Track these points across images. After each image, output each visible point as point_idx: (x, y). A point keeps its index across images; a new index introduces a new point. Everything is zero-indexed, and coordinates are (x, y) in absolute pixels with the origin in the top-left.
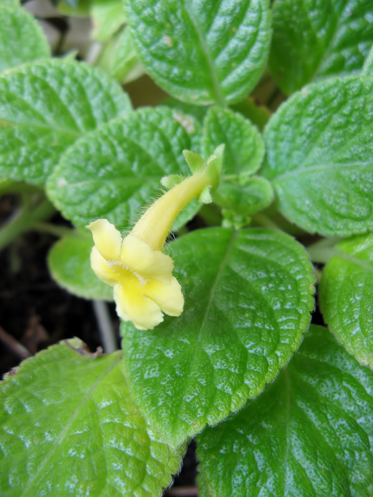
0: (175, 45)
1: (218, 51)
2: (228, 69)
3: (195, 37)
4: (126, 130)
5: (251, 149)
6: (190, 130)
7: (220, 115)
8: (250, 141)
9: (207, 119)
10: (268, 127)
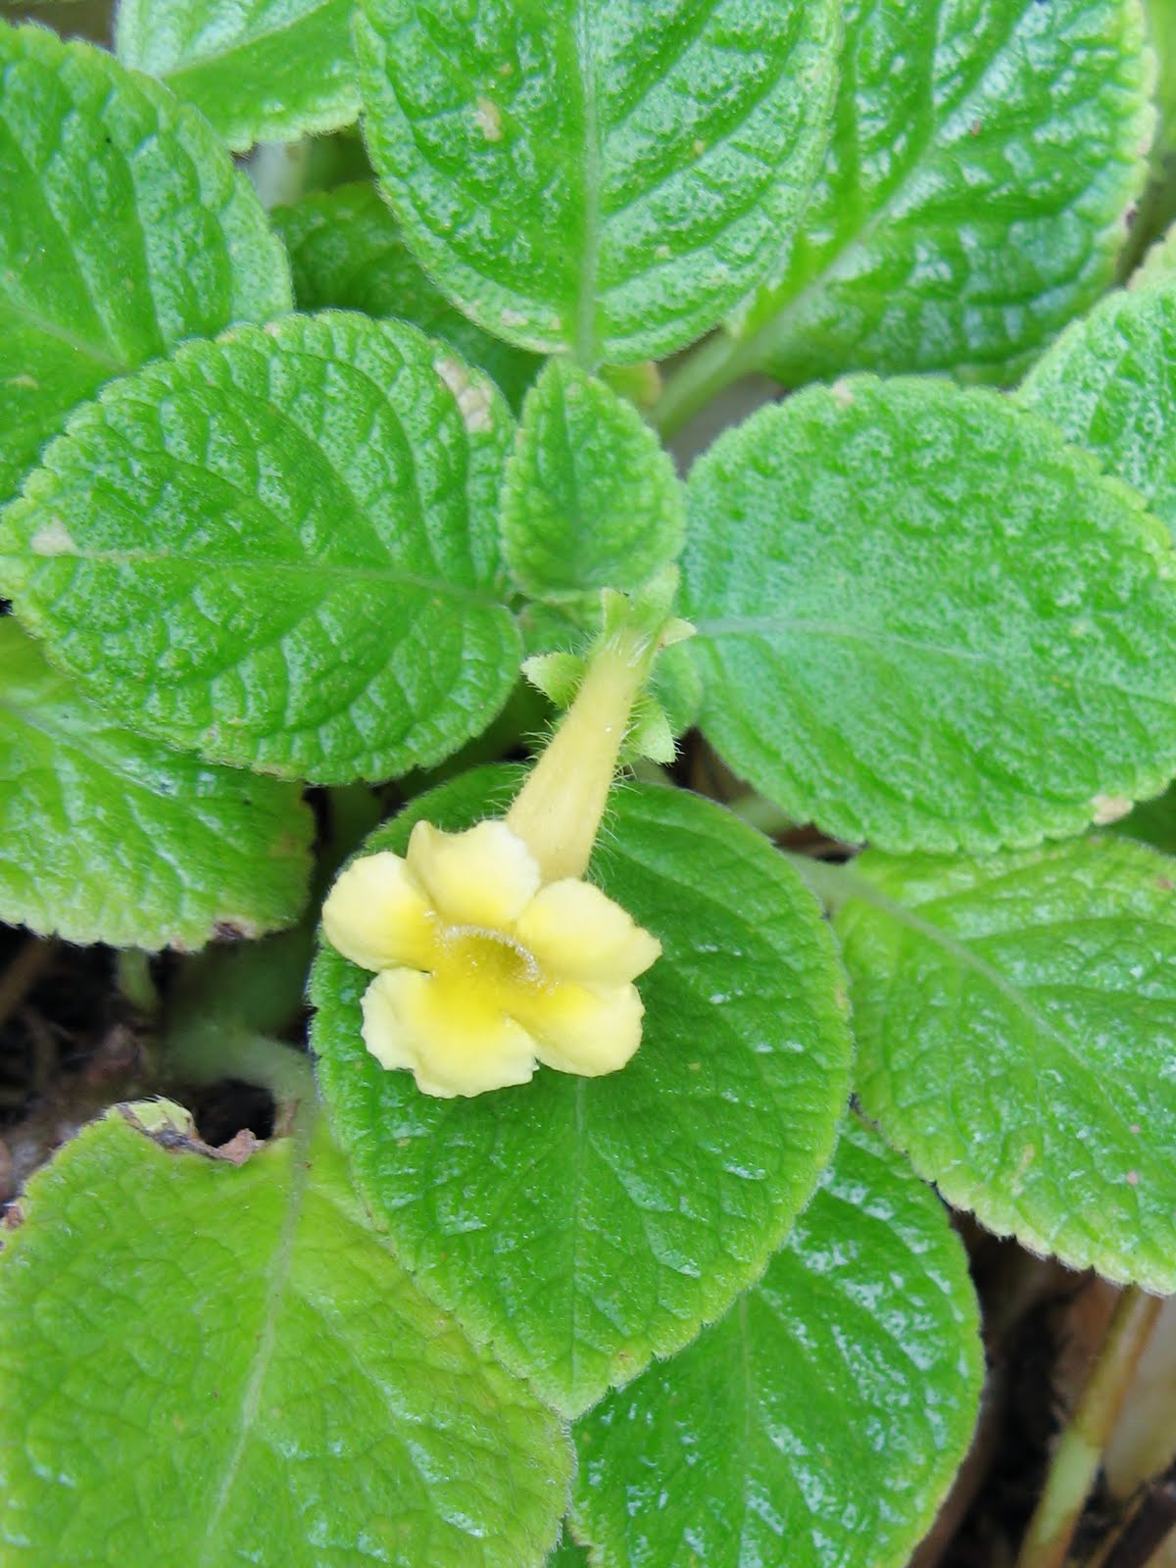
0: (509, 139)
1: (627, 196)
2: (639, 260)
3: (574, 129)
4: (279, 382)
5: (642, 521)
6: (478, 423)
7: (572, 393)
8: (646, 496)
9: (533, 398)
10: (703, 465)
